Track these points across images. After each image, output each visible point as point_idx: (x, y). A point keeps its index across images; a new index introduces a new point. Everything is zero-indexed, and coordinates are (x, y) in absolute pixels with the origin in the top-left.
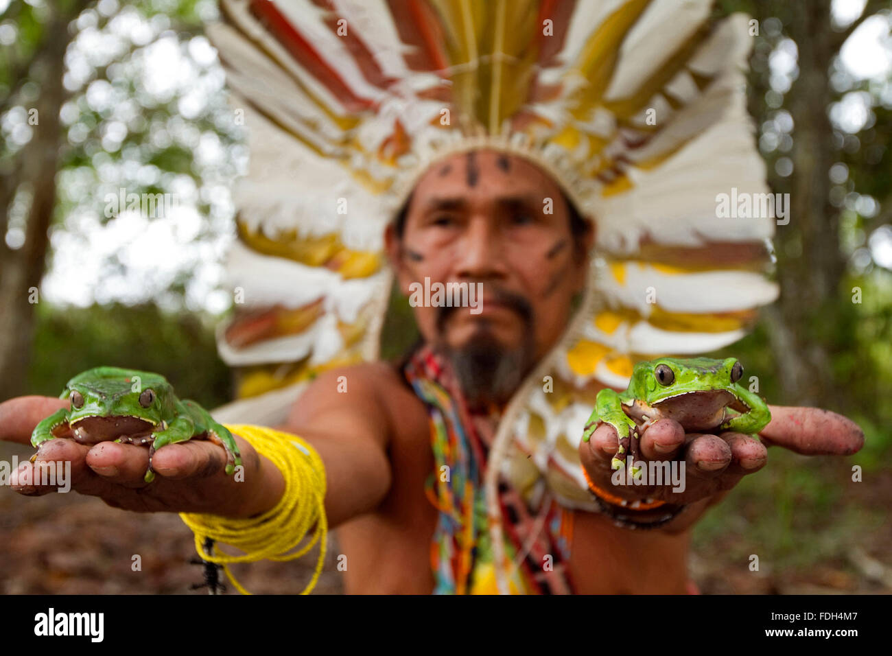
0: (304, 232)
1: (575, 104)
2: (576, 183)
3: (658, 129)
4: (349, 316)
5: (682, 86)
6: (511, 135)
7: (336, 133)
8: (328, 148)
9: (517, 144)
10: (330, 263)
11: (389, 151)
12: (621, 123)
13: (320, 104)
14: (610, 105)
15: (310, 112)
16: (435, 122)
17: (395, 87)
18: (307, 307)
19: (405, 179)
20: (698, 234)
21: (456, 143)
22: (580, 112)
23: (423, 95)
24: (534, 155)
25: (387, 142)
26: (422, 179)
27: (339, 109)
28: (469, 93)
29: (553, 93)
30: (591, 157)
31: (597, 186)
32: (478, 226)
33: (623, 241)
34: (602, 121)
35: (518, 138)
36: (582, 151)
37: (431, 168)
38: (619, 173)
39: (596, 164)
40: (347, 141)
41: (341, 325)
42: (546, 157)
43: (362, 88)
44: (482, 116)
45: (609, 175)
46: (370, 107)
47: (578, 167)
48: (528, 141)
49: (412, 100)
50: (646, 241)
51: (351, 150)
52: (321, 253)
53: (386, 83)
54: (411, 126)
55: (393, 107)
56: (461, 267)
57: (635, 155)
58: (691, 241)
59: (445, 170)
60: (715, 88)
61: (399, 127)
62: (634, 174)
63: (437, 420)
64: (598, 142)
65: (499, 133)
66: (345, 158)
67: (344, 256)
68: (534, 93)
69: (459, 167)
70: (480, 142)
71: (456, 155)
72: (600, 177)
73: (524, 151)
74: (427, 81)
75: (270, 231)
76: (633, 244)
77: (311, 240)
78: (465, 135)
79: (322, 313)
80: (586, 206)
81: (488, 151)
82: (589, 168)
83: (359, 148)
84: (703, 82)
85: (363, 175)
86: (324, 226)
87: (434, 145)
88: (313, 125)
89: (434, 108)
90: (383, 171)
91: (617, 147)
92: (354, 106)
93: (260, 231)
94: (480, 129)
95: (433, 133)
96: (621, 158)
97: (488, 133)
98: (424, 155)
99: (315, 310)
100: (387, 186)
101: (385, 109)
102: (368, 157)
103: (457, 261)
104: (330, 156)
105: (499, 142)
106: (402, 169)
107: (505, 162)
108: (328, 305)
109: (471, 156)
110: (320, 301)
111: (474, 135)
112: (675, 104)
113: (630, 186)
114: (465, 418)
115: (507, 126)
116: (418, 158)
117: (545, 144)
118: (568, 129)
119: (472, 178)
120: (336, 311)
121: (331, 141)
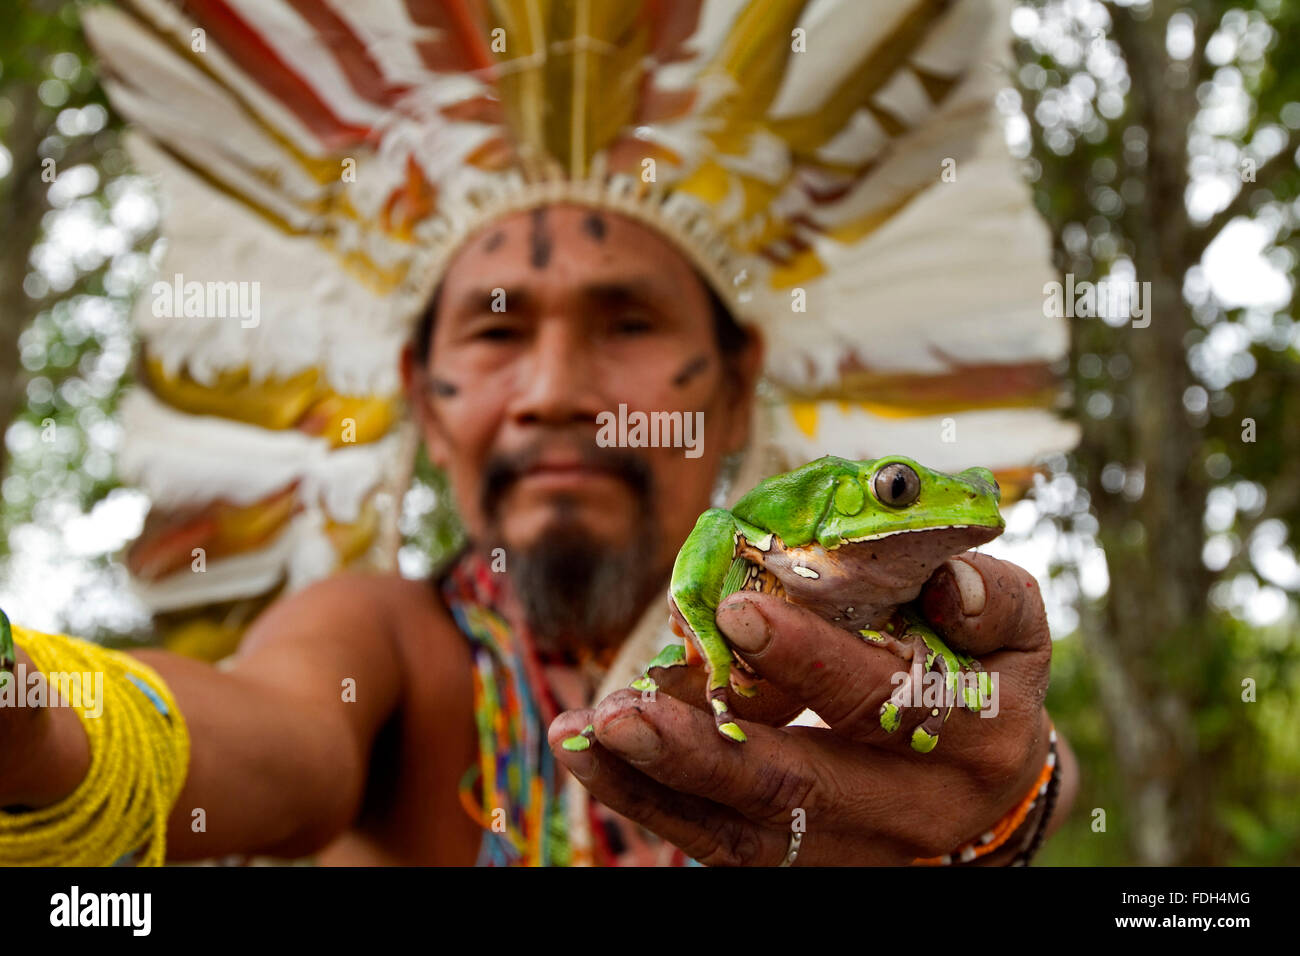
0: (260, 371)
1: (718, 124)
2: (723, 263)
3: (864, 170)
4: (346, 510)
5: (902, 95)
6: (607, 180)
7: (310, 188)
8: (299, 218)
9: (617, 196)
10: (308, 422)
11: (400, 215)
12: (799, 158)
13: (282, 141)
14: (780, 127)
15: (266, 155)
16: (475, 159)
17: (403, 102)
18: (271, 500)
19: (429, 262)
20: (938, 353)
21: (511, 193)
22: (730, 139)
23: (453, 113)
24: (647, 212)
25: (395, 198)
26: (455, 258)
27: (312, 145)
28: (532, 108)
29: (680, 105)
30: (748, 217)
31: (764, 269)
32: (552, 335)
33: (812, 368)
34: (765, 155)
35: (619, 183)
36: (732, 207)
37: (471, 238)
38: (801, 247)
39: (759, 227)
40: (330, 202)
41: (331, 526)
42: (670, 216)
43: (350, 107)
44: (557, 147)
45: (783, 250)
46: (363, 140)
47: (727, 232)
48: (637, 190)
49: (435, 123)
50: (851, 364)
51: (338, 219)
52: (291, 407)
53: (388, 95)
54: (434, 170)
55: (404, 135)
56: (519, 406)
57: (825, 216)
58: (930, 366)
59: (495, 243)
60: (960, 99)
61: (414, 168)
62: (826, 249)
63: (485, 669)
64: (762, 191)
65: (587, 176)
66: (329, 233)
67: (331, 406)
68: (645, 104)
69: (519, 232)
70: (555, 190)
71: (514, 214)
72: (766, 253)
73: (631, 206)
74: (460, 88)
75: (202, 372)
76: (828, 372)
77: (273, 384)
78: (527, 180)
79: (300, 509)
80: (745, 303)
81: (567, 205)
82: (744, 236)
83: (351, 213)
84: (938, 87)
85: (359, 260)
86: (295, 356)
87: (474, 199)
88: (271, 179)
89: (473, 136)
90: (390, 250)
91: (795, 201)
92: (337, 140)
93: (185, 373)
94: (554, 170)
95: (472, 178)
96: (801, 220)
97: (567, 176)
98: (458, 218)
99: (286, 502)
100: (399, 278)
101: (389, 142)
102: (365, 229)
103: (515, 395)
104: (304, 232)
105: (588, 193)
106: (424, 244)
107: (597, 224)
108: (309, 494)
109: (539, 213)
110: (294, 486)
111: (544, 179)
112: (892, 125)
113: (820, 270)
114: (533, 668)
115: (600, 164)
116: (449, 224)
117: (667, 196)
118: (707, 166)
119: (540, 255)
120: (322, 503)
121: (303, 205)
